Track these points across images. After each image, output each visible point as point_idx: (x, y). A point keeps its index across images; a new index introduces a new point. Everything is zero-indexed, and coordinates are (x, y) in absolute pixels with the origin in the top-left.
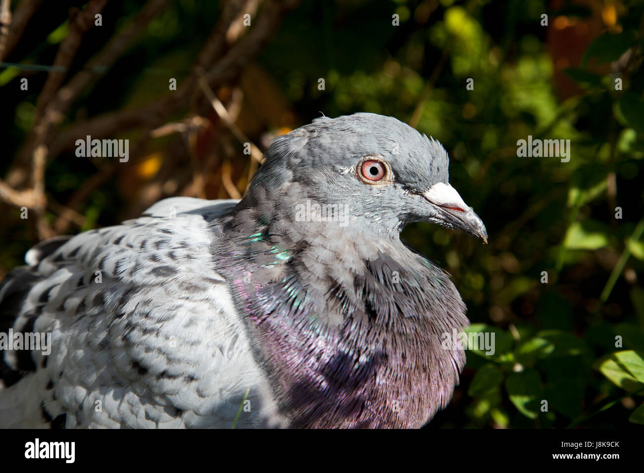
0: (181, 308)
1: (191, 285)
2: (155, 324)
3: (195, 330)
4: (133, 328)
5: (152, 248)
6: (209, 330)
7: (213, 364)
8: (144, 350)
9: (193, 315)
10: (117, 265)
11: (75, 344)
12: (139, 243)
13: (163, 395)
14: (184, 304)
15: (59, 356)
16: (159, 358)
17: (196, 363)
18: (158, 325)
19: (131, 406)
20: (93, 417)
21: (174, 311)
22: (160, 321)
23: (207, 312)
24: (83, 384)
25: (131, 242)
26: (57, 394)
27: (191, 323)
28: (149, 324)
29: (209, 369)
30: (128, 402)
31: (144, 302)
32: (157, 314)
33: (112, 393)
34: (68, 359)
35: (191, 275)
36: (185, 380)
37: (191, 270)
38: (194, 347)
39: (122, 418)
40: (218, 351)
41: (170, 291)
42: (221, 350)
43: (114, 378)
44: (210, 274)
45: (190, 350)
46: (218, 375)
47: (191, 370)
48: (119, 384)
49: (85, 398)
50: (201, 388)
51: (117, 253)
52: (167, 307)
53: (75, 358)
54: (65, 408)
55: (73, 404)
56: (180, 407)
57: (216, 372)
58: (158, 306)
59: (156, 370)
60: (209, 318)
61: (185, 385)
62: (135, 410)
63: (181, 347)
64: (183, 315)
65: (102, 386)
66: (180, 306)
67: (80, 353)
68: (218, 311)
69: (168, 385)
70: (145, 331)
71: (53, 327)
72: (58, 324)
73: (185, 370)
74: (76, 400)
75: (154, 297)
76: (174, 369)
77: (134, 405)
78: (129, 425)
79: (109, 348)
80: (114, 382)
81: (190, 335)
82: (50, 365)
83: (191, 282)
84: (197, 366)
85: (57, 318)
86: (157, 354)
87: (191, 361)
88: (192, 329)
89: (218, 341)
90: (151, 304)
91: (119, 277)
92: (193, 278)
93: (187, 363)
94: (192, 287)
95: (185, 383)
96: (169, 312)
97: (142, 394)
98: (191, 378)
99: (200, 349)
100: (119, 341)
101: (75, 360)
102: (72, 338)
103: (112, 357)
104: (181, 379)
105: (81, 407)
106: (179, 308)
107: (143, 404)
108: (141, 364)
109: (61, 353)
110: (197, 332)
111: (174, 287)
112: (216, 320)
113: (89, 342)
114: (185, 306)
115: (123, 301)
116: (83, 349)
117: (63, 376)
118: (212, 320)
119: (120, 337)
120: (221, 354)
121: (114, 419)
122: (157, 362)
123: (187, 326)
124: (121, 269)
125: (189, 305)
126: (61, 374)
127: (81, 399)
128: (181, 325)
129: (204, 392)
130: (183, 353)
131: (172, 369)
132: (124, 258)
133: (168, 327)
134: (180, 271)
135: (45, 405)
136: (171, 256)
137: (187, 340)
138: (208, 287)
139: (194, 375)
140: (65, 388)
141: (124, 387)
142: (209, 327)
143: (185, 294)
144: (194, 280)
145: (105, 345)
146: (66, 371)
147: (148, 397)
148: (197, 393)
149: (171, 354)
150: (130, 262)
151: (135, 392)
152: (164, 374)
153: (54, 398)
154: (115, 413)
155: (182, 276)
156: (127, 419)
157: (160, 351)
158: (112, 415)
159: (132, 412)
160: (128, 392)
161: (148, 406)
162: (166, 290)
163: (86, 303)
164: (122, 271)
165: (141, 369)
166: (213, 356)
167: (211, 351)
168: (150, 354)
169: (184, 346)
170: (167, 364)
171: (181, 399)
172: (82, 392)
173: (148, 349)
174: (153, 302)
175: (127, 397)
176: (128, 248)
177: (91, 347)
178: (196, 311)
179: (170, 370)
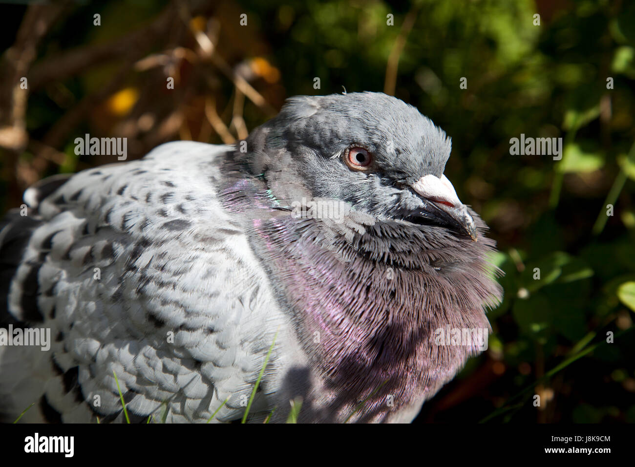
0: (198, 259)
1: (207, 237)
2: (172, 277)
3: (214, 282)
4: (148, 281)
5: (158, 202)
6: (228, 282)
7: (233, 316)
8: (160, 303)
9: (210, 266)
10: (125, 219)
11: (85, 296)
12: (144, 196)
13: (182, 348)
14: (200, 255)
15: (68, 307)
16: (177, 311)
17: (215, 316)
18: (176, 278)
19: (147, 359)
20: (107, 369)
21: (191, 263)
22: (176, 274)
23: (224, 263)
24: (95, 336)
25: (135, 193)
26: (68, 346)
27: (209, 274)
28: (165, 277)
29: (229, 321)
30: (144, 355)
31: (159, 255)
32: (173, 266)
33: (127, 347)
34: (79, 311)
35: (205, 227)
36: (204, 332)
37: (203, 222)
38: (212, 298)
39: (138, 371)
40: (238, 302)
41: (185, 243)
42: (241, 300)
43: (128, 330)
44: (225, 225)
45: (209, 303)
46: (239, 327)
47: (210, 322)
48: (134, 337)
49: (99, 349)
50: (220, 341)
51: (122, 205)
52: (184, 259)
53: (86, 310)
54: (77, 360)
55: (86, 356)
56: (199, 359)
57: (236, 324)
58: (174, 259)
59: (174, 324)
60: (227, 268)
61: (205, 338)
62: (152, 362)
63: (199, 300)
64: (200, 267)
65: (116, 338)
66: (197, 257)
67: (92, 306)
68: (236, 261)
69: (187, 337)
70: (162, 284)
71: (60, 277)
72: (64, 274)
73: (204, 322)
74: (88, 353)
75: (168, 249)
76: (192, 321)
77: (151, 357)
78: (146, 378)
79: (123, 300)
80: (129, 335)
81: (209, 286)
82: (58, 315)
83: (206, 234)
84: (217, 318)
85: (63, 267)
86: (174, 307)
87: (210, 313)
88: (210, 280)
89: (238, 293)
90: (166, 257)
91: (128, 232)
92: (207, 230)
93: (206, 316)
94: (208, 238)
95: (205, 335)
96: (186, 264)
97: (160, 347)
98: (211, 331)
99: (219, 300)
100: (133, 294)
101: (86, 312)
102: (81, 289)
103: (126, 309)
104: (200, 331)
105: (94, 359)
106: (196, 260)
107: (160, 356)
108: (157, 318)
109: (71, 304)
110: (215, 283)
111: (189, 239)
112: (234, 269)
113: (100, 294)
114: (201, 256)
115: (135, 254)
116: (94, 301)
117: (73, 328)
118: (230, 271)
119: (134, 290)
120: (241, 304)
121: (130, 372)
122: (175, 315)
123: (204, 279)
124: (129, 224)
125: (205, 255)
126: (72, 325)
127: (94, 352)
128: (198, 276)
129: (224, 344)
130: (201, 305)
131: (191, 322)
132: (131, 212)
133: (185, 280)
134: (194, 224)
135: (55, 358)
136: (180, 209)
137: (206, 292)
138: (224, 238)
139: (214, 328)
140: (77, 340)
141: (139, 340)
142: (228, 278)
143: (200, 245)
144: (209, 231)
145: (118, 297)
146: (78, 323)
147: (165, 350)
148: (216, 345)
149: (189, 307)
150: (137, 216)
151: (152, 345)
152: (183, 327)
153: (65, 351)
154: (131, 366)
155: (196, 228)
156: (144, 372)
157: (177, 303)
158: (128, 369)
159: (149, 365)
160: (144, 345)
161: (167, 360)
162: (180, 242)
163: (93, 254)
164: (132, 225)
165: (158, 322)
166: (233, 307)
167: (230, 303)
168: (167, 307)
169: (202, 298)
170: (186, 317)
171: (200, 350)
172: (95, 345)
173: (165, 303)
174: (169, 254)
175: (144, 350)
176: (133, 200)
177: (102, 299)
178: (213, 262)
179: (188, 323)
